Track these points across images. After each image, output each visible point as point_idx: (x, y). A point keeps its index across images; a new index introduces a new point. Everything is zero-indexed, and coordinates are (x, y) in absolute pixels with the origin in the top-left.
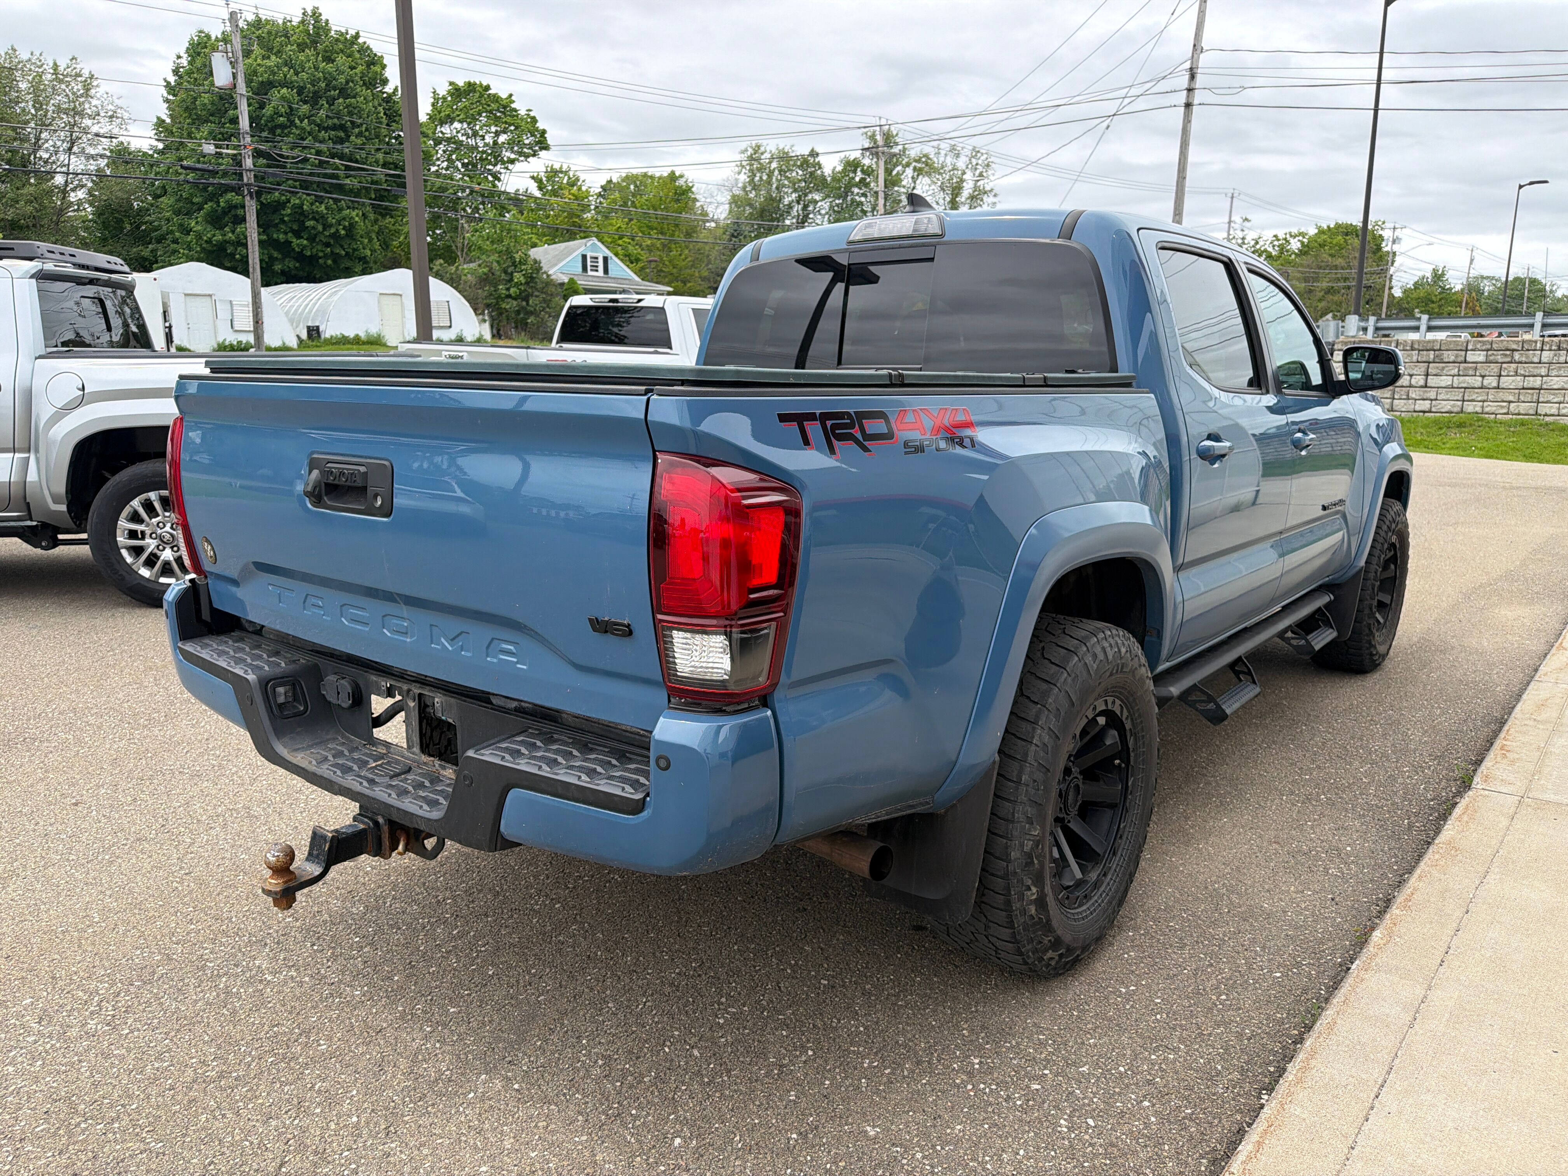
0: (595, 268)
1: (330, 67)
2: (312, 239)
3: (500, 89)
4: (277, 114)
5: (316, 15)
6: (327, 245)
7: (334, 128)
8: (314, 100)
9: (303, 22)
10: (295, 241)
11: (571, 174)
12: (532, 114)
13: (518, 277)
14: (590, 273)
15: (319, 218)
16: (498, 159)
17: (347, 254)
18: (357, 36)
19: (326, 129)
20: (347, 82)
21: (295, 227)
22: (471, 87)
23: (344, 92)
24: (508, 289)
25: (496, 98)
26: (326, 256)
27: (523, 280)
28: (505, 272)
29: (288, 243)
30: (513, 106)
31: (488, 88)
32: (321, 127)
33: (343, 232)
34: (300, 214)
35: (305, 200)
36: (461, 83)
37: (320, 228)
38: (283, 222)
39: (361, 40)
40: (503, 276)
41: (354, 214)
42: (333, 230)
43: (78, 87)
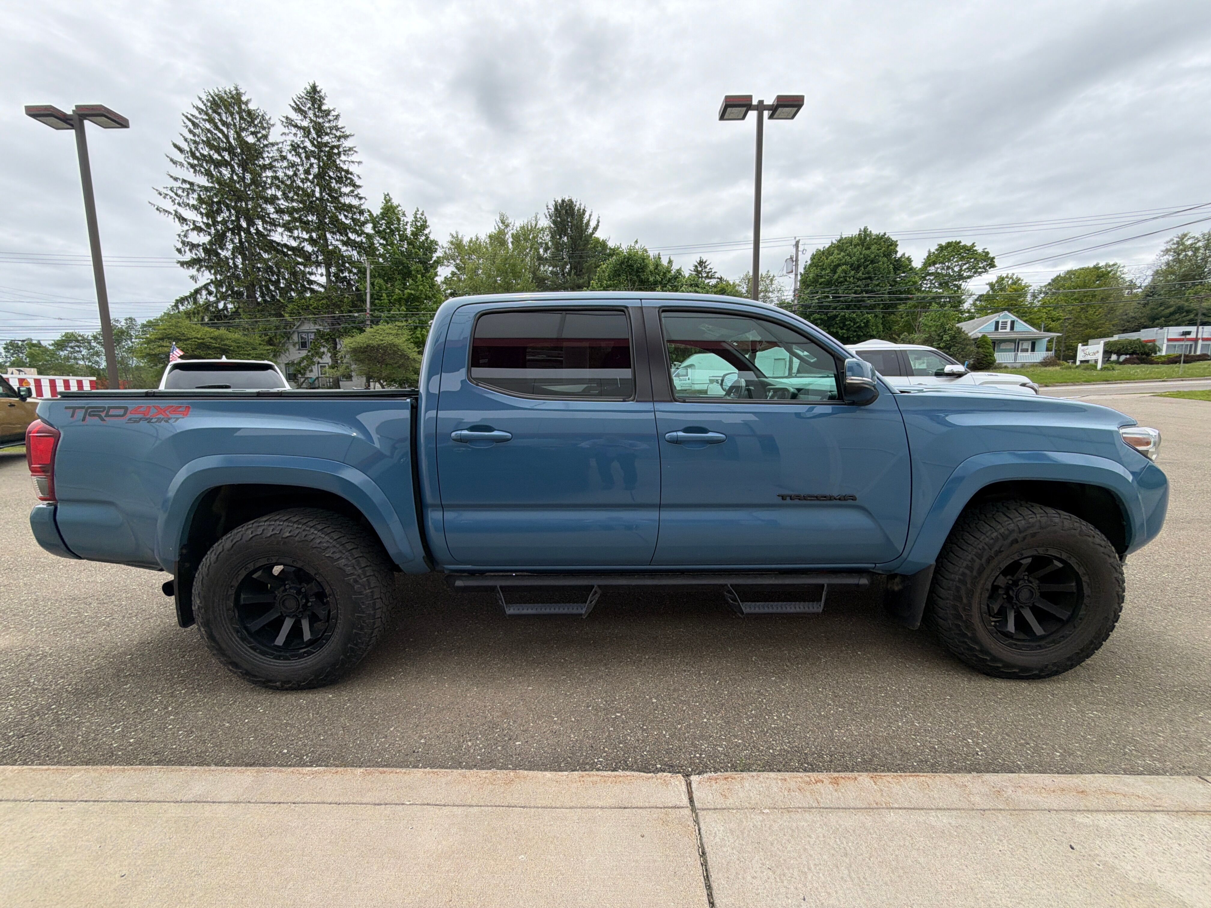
0: (1004, 328)
1: (868, 252)
2: (848, 330)
3: (966, 242)
4: (839, 277)
5: (865, 230)
6: (855, 331)
7: (866, 278)
8: (857, 269)
9: (859, 235)
10: (840, 331)
11: (1014, 277)
12: (986, 250)
13: (946, 337)
14: (1000, 331)
15: (853, 320)
16: (961, 277)
17: (864, 335)
18: (885, 234)
19: (861, 280)
20: (875, 257)
21: (841, 325)
22: (949, 244)
23: (872, 262)
24: (939, 344)
25: (964, 247)
26: (854, 336)
27: (948, 339)
28: (939, 335)
29: (837, 332)
30: (974, 249)
31: (960, 242)
32: (859, 279)
33: (863, 325)
34: (844, 319)
35: (847, 313)
36: (944, 244)
37: (852, 324)
38: (836, 323)
39: (886, 236)
40: (937, 338)
41: (869, 316)
42: (858, 324)
43: (768, 282)
